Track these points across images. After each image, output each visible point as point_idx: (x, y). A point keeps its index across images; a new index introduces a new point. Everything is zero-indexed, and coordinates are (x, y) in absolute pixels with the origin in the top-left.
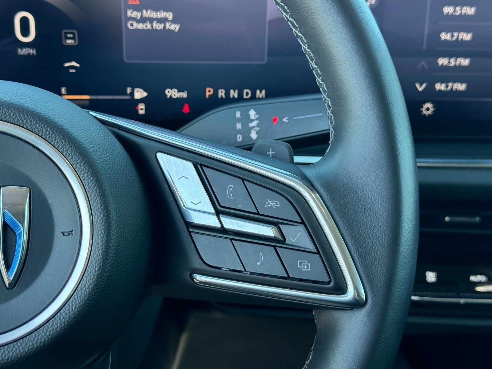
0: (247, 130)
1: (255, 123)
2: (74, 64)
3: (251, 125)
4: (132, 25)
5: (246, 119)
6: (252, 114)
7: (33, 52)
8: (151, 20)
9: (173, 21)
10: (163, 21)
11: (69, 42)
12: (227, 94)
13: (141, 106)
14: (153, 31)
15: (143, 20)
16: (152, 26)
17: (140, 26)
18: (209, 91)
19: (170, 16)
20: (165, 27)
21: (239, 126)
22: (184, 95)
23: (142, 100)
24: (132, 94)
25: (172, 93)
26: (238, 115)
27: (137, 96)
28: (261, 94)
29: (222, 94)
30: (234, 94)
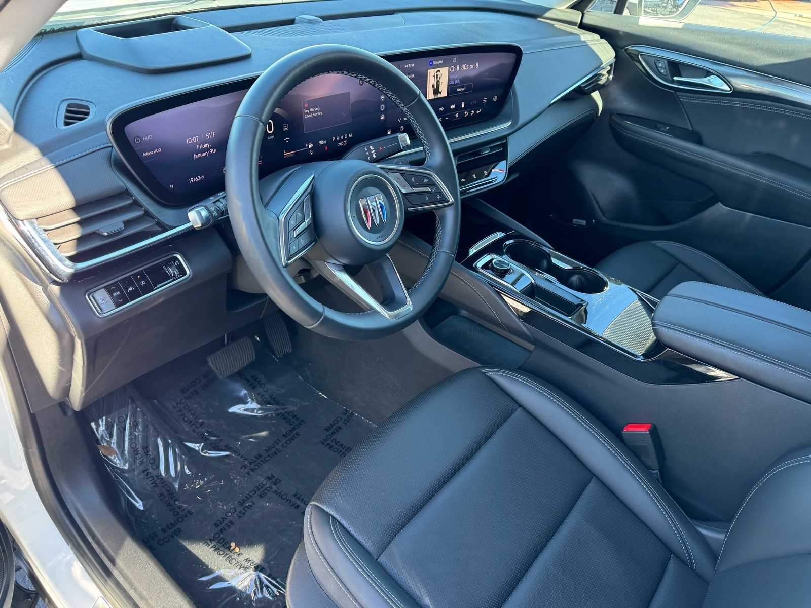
1: (373, 151)
2: (287, 138)
4: (306, 116)
5: (370, 150)
6: (371, 147)
7: (273, 137)
8: (312, 112)
9: (320, 111)
10: (316, 112)
11: (285, 129)
12: (340, 138)
13: (311, 151)
14: (314, 117)
15: (310, 113)
16: (313, 115)
17: (309, 116)
19: (319, 109)
20: (317, 114)
21: (368, 153)
22: (325, 142)
23: (311, 148)
24: (308, 146)
25: (322, 142)
26: (366, 149)
27: (310, 147)
28: (350, 135)
29: (338, 138)
30: (342, 137)
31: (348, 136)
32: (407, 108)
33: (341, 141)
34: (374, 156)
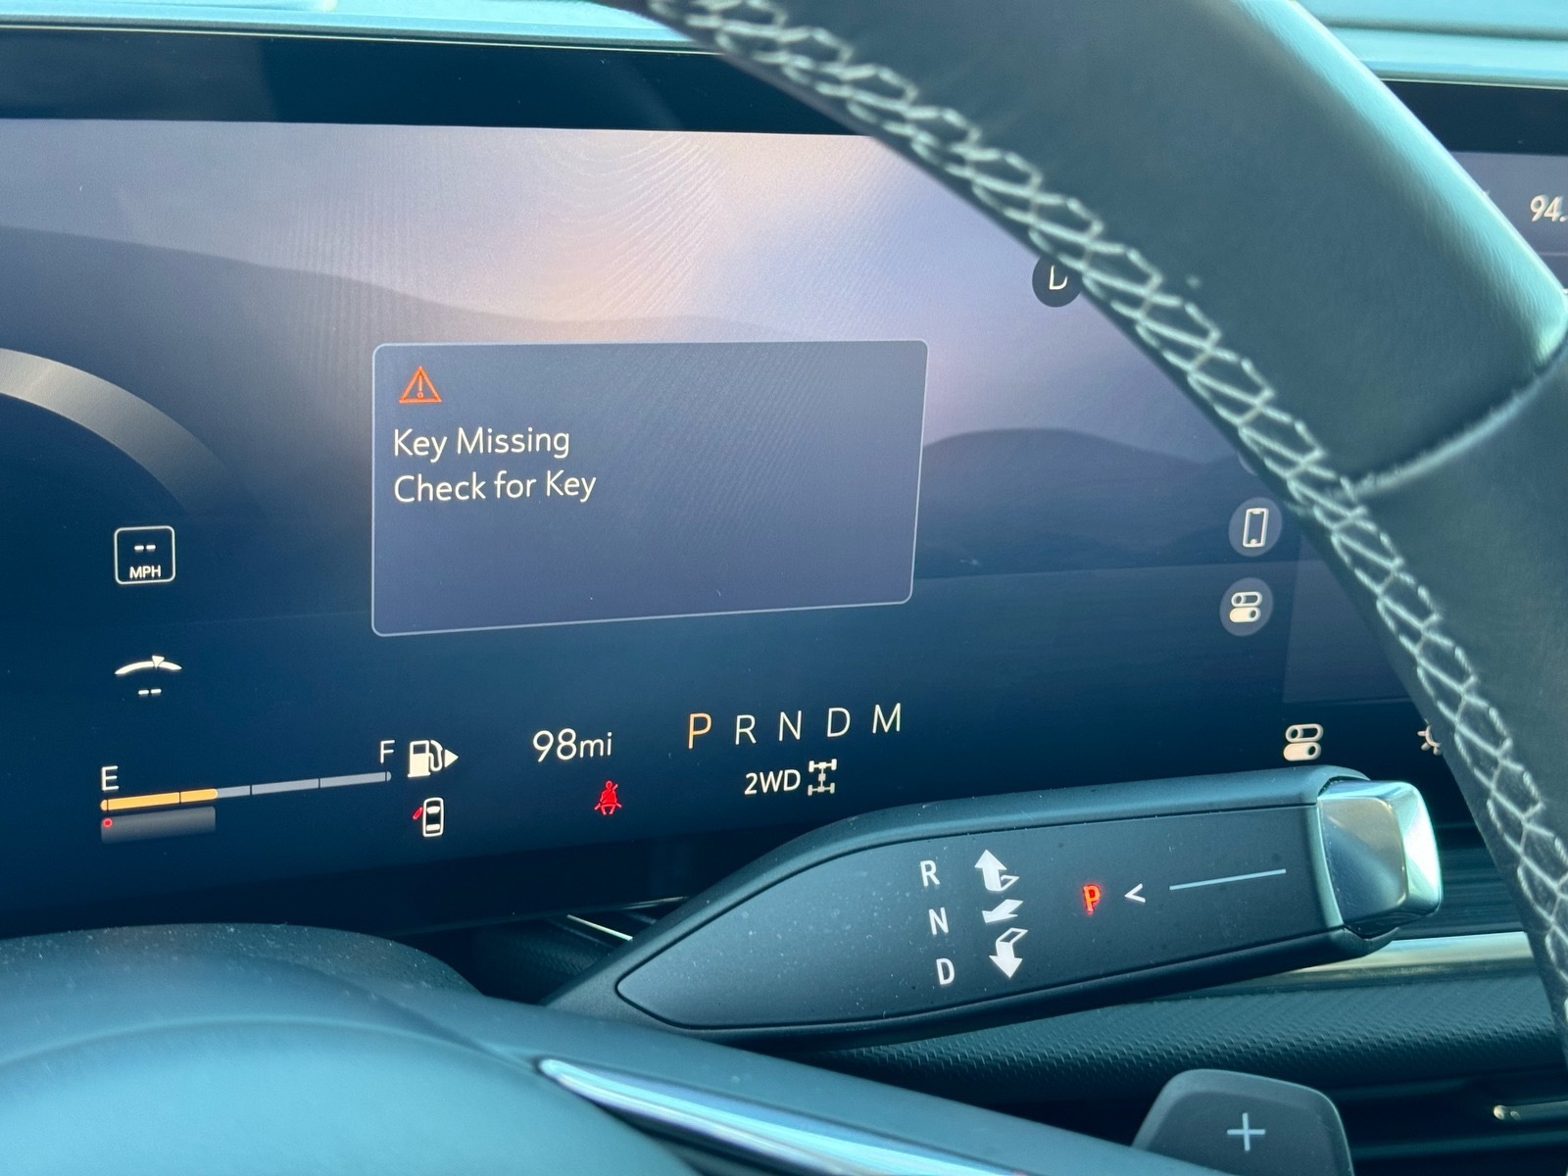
0: (977, 941)
1: (1005, 910)
2: (158, 662)
3: (990, 917)
4: (408, 489)
6: (991, 870)
8: (486, 465)
9: (571, 467)
10: (536, 464)
11: (139, 573)
12: (768, 728)
13: (434, 807)
14: (492, 505)
15: (453, 467)
16: (489, 489)
17: (442, 491)
18: (700, 724)
19: (561, 445)
20: (539, 488)
21: (939, 920)
22: (601, 746)
23: (434, 783)
24: (400, 762)
25: (560, 744)
26: (929, 871)
27: (420, 766)
28: (888, 719)
29: (745, 728)
30: (790, 726)
31: (863, 718)
32: (1379, 507)
33: (773, 754)
34: (1006, 960)
